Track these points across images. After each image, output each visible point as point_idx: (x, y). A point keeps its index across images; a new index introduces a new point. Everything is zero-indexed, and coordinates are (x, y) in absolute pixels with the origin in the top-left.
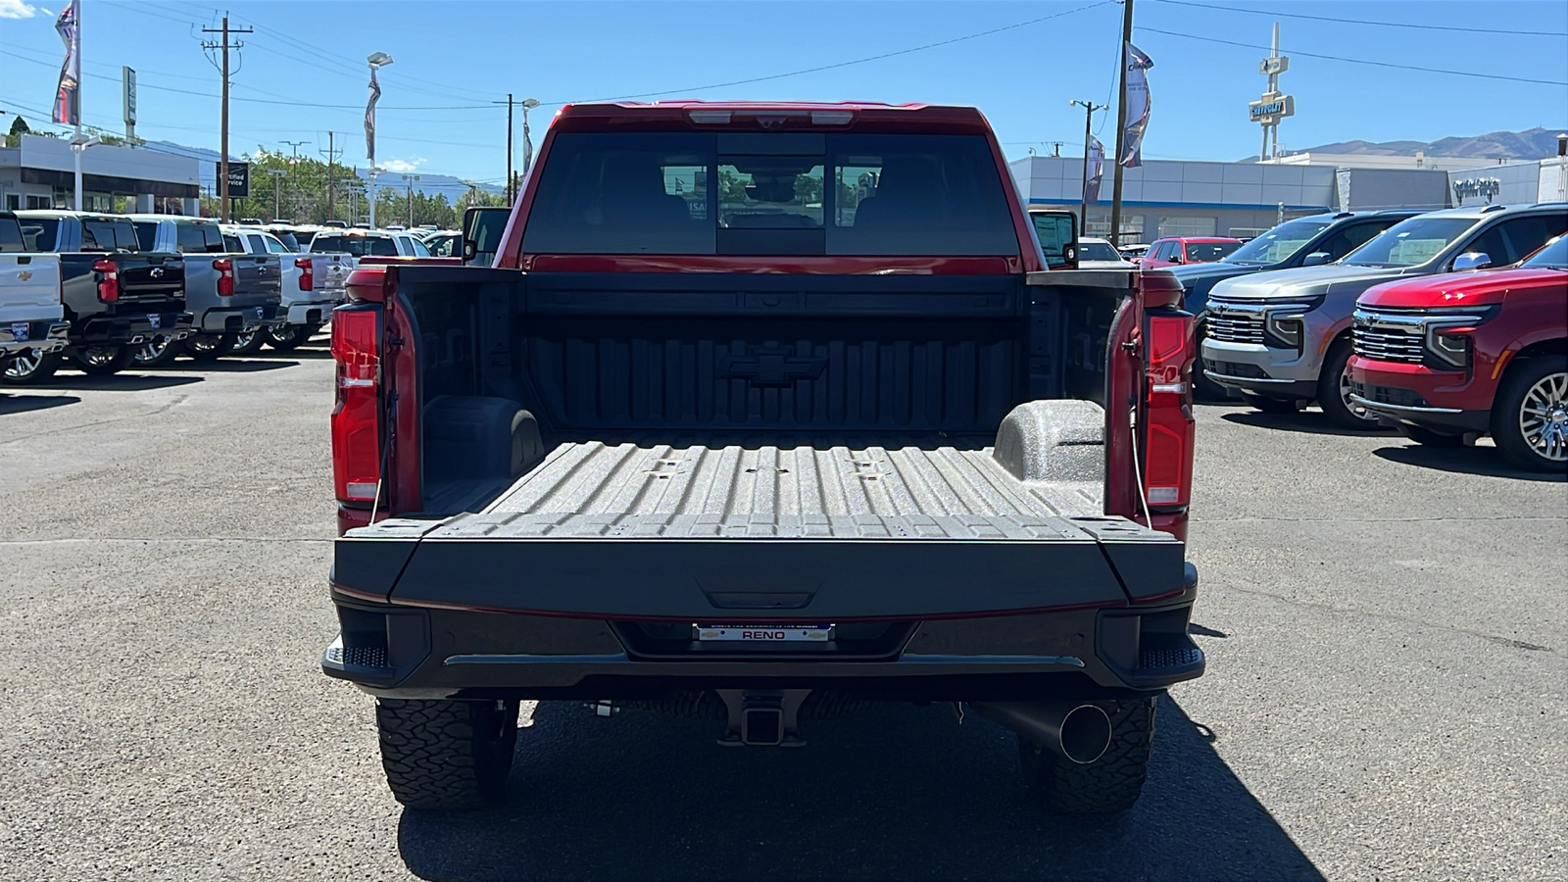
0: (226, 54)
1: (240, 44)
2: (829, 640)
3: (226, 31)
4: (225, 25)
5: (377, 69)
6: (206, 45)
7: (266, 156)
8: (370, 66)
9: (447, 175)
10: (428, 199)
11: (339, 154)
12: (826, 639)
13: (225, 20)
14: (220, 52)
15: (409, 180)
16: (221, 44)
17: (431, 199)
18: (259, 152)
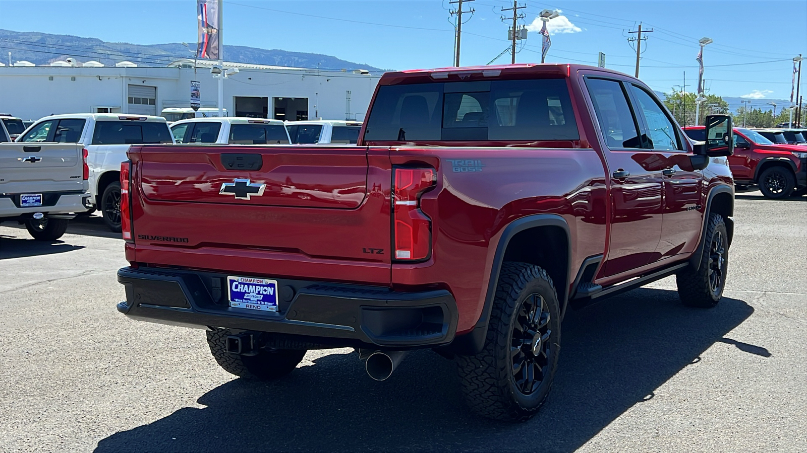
0: (639, 43)
1: (646, 38)
2: (276, 311)
3: (640, 32)
4: (640, 29)
5: (704, 46)
6: (630, 39)
7: (676, 93)
8: (700, 45)
9: (782, 99)
10: (764, 113)
11: (707, 91)
12: (275, 311)
13: (640, 26)
14: (636, 42)
15: (744, 103)
16: (637, 38)
17: (765, 113)
18: (672, 91)
